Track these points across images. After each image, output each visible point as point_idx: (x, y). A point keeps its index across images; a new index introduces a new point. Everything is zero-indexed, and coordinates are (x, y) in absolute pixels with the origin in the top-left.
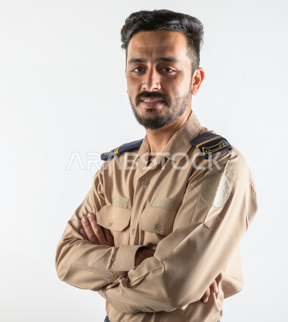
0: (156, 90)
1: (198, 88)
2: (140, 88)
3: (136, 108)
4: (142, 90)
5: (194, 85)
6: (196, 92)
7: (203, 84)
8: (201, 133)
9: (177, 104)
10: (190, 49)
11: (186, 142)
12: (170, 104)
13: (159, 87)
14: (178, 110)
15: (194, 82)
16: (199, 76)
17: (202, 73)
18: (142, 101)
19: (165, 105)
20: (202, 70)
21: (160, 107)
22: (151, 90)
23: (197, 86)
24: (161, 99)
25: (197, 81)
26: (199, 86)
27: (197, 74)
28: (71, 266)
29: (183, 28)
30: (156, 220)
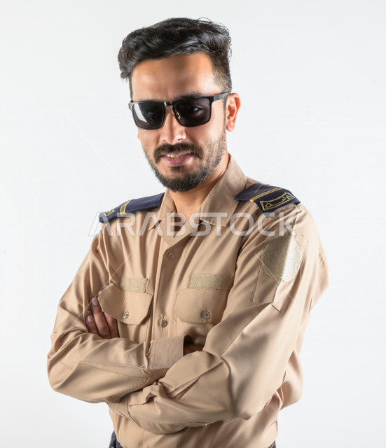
0: (181, 141)
1: (234, 121)
2: (158, 140)
3: (156, 165)
4: (161, 143)
5: (229, 118)
6: (233, 127)
7: (240, 114)
8: (248, 186)
9: (211, 152)
10: (216, 72)
11: (230, 199)
12: (202, 155)
13: (184, 137)
14: (213, 159)
15: (228, 113)
16: (234, 105)
17: (237, 101)
18: (163, 156)
19: (195, 158)
20: (237, 96)
21: (190, 161)
22: (174, 143)
23: (232, 119)
24: (189, 152)
25: (232, 112)
26: (235, 118)
27: (231, 102)
28: (80, 363)
29: (204, 48)
30: (200, 306)
